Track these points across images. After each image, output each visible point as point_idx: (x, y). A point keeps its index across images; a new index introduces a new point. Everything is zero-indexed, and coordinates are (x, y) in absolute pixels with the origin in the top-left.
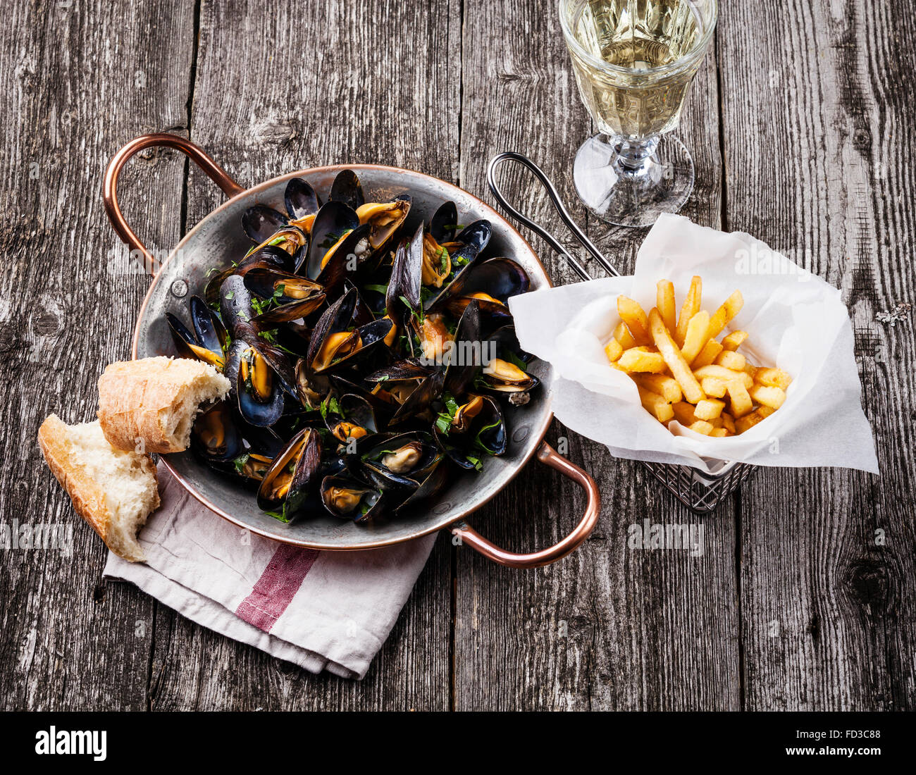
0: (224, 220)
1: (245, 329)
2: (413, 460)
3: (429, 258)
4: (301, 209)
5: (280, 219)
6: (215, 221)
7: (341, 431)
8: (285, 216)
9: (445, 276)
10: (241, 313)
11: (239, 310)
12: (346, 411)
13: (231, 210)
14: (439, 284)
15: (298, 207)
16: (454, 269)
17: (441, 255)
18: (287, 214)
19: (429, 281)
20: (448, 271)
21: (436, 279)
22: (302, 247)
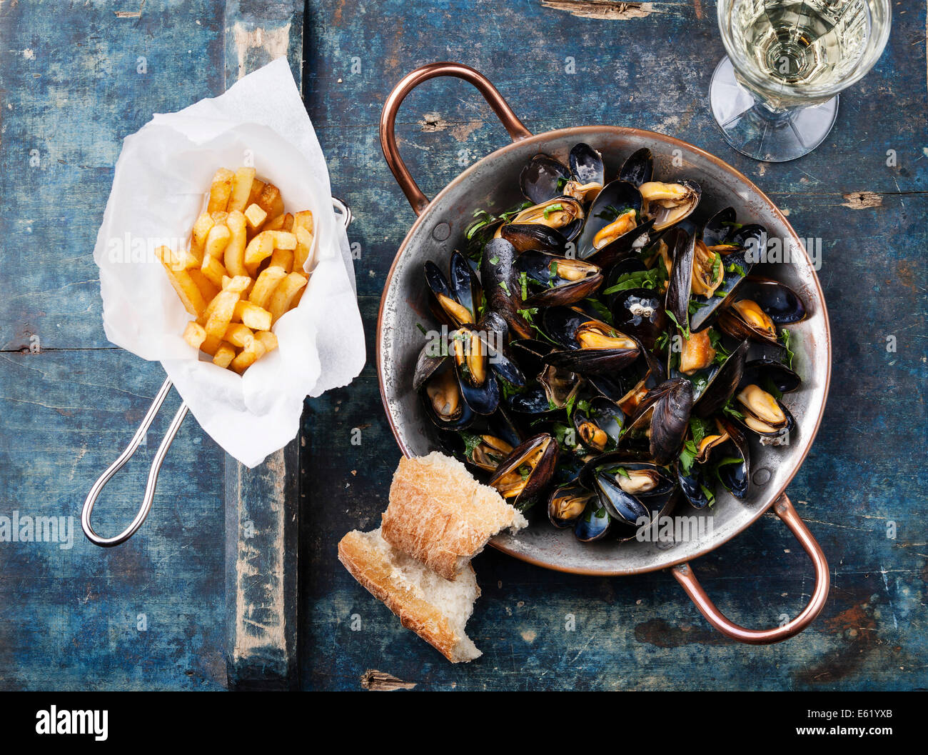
0: (501, 164)
1: (504, 302)
2: (647, 488)
3: (699, 267)
4: (585, 166)
5: (560, 171)
6: (492, 164)
7: (586, 431)
8: (566, 169)
9: (716, 285)
10: (504, 285)
11: (501, 280)
12: (592, 411)
13: (511, 156)
14: (709, 294)
15: (581, 163)
16: (728, 275)
17: (714, 263)
18: (568, 167)
19: (699, 291)
20: (720, 280)
21: (707, 290)
22: (578, 220)
